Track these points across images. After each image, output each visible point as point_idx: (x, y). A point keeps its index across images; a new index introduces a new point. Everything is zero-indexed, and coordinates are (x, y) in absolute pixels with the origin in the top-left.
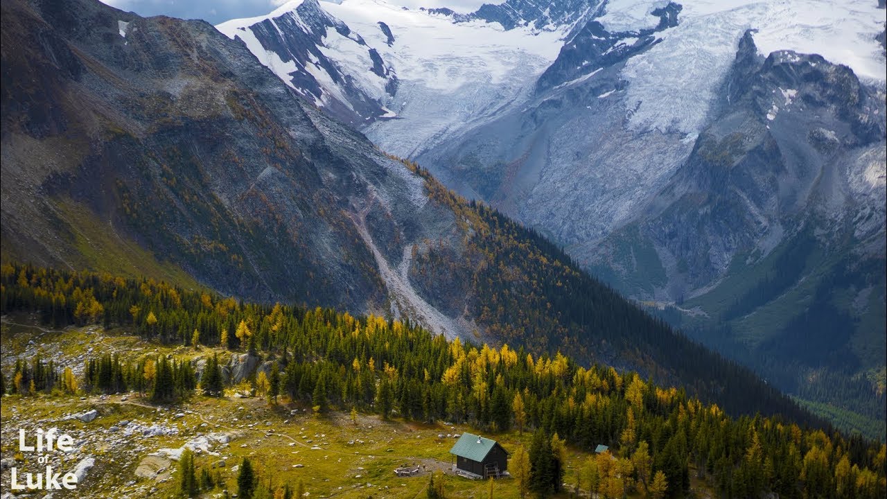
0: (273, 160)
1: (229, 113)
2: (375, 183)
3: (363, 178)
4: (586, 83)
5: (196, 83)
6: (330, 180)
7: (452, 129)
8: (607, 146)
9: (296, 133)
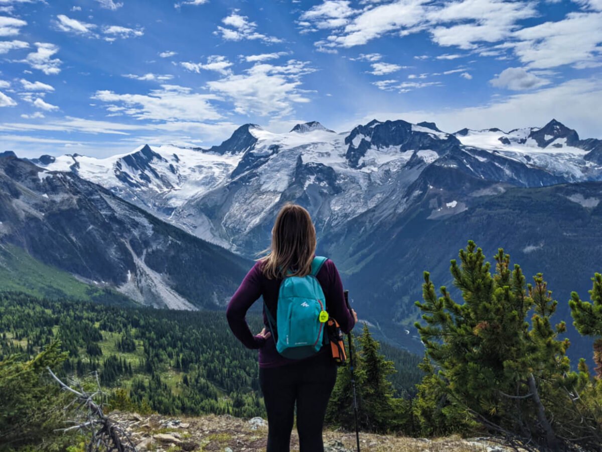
0: (93, 223)
1: (78, 207)
2: (135, 228)
3: (129, 226)
4: (246, 175)
5: (66, 196)
6: (116, 228)
7: (200, 193)
8: (253, 197)
9: (103, 212)
